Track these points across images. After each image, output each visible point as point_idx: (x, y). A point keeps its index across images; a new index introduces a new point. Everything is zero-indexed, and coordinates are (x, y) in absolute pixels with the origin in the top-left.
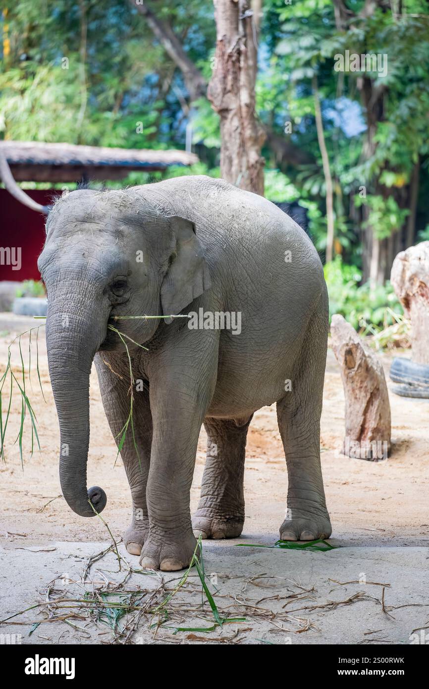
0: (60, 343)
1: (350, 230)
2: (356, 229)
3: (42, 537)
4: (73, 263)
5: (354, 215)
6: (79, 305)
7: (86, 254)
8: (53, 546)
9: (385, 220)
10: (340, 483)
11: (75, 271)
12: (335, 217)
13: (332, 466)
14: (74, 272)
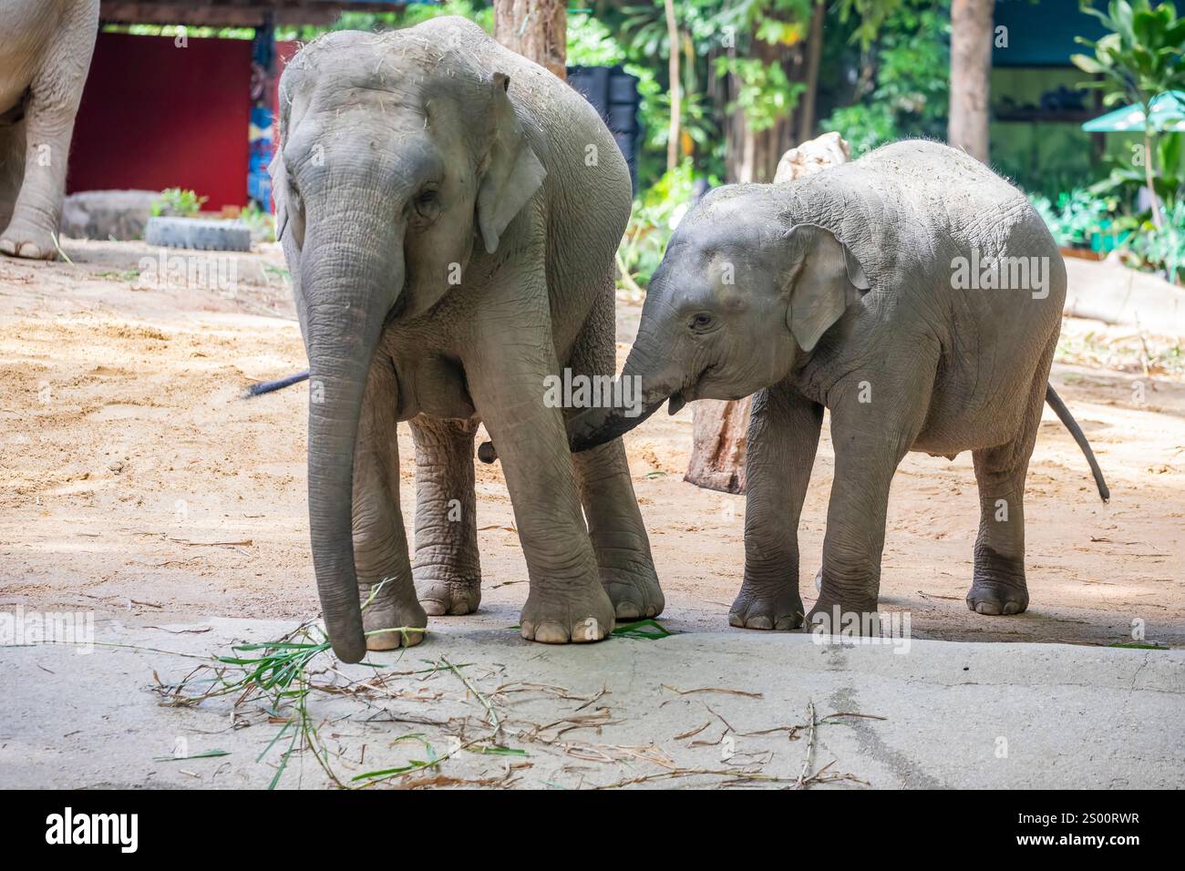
0: (338, 295)
1: (706, 115)
2: (717, 114)
3: (188, 609)
4: (355, 158)
5: (715, 90)
6: (368, 230)
7: (377, 144)
8: (204, 624)
9: (767, 99)
10: (682, 529)
11: (360, 173)
12: (682, 93)
13: (670, 502)
14: (357, 174)
